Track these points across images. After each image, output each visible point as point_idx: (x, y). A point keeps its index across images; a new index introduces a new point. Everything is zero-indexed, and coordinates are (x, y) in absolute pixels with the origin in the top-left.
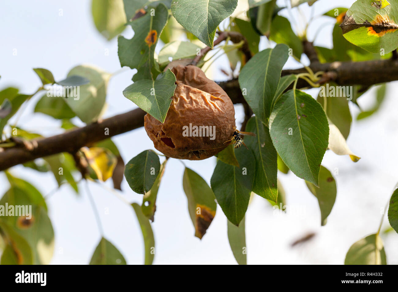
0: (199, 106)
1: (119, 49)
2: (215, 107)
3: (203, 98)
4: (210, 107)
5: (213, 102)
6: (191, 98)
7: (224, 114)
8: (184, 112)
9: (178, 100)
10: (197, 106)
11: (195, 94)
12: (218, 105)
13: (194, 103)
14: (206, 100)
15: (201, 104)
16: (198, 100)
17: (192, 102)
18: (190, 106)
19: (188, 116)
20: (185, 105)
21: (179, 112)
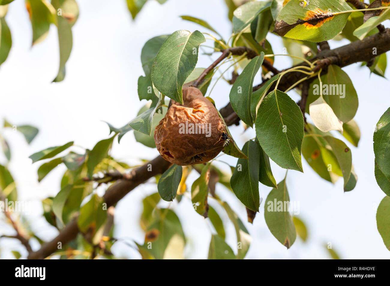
0: (182, 121)
1: (139, 87)
2: (196, 118)
3: (186, 113)
4: (191, 119)
5: (194, 114)
6: (176, 115)
7: (204, 122)
8: (171, 129)
9: (167, 120)
10: (180, 121)
11: (180, 111)
12: (198, 116)
13: (178, 119)
14: (188, 114)
15: (184, 119)
16: (181, 116)
17: (177, 119)
18: (175, 122)
19: (174, 131)
20: (172, 123)
21: (168, 129)
